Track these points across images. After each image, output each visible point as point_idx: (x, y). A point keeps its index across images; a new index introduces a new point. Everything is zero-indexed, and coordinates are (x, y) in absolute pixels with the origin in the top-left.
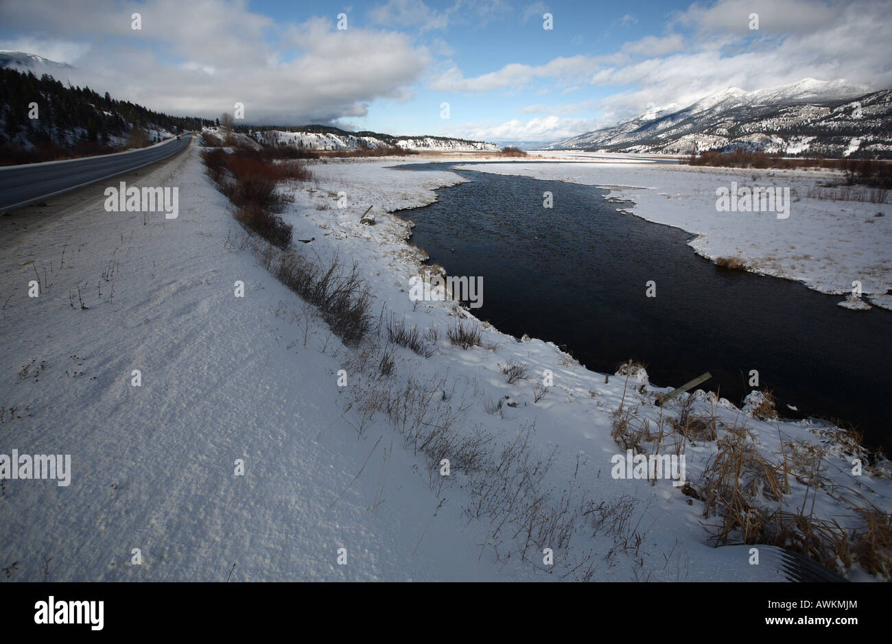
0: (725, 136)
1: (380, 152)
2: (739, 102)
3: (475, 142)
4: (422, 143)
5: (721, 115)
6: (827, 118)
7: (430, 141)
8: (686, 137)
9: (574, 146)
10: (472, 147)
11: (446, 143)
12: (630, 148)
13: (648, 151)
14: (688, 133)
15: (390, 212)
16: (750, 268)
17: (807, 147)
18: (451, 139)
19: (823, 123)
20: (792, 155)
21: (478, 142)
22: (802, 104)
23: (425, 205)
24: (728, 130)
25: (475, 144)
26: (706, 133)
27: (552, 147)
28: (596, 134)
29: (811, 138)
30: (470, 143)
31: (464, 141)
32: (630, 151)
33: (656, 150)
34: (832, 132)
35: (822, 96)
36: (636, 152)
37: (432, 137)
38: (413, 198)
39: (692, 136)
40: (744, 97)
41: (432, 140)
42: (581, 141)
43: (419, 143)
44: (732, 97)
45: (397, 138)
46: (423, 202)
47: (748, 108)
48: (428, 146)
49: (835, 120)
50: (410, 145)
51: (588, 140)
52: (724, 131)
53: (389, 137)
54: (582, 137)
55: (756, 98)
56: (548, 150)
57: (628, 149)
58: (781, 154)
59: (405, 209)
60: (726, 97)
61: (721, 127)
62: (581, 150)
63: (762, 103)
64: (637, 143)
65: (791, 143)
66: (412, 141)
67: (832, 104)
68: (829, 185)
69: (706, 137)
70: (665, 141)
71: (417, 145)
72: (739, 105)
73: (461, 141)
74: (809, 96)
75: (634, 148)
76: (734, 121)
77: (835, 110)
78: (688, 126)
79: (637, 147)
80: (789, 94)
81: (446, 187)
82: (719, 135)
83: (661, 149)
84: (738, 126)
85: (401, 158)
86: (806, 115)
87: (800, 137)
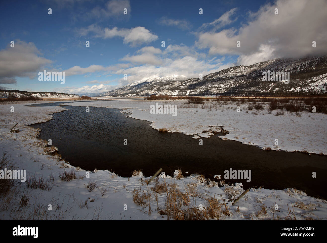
0: (156, 90)
1: (22, 99)
2: (159, 80)
3: (69, 94)
4: (44, 95)
5: (154, 84)
6: (181, 85)
7: (48, 94)
8: (145, 91)
9: (109, 95)
10: (68, 96)
11: (56, 95)
12: (128, 95)
13: (134, 96)
14: (145, 90)
15: (28, 126)
16: (169, 131)
17: (178, 93)
18: (58, 93)
19: (180, 87)
20: (175, 96)
21: (70, 94)
22: (174, 81)
23: (46, 121)
24: (157, 89)
25: (69, 95)
26: (151, 90)
27: (101, 95)
28: (116, 91)
29: (178, 91)
30: (67, 94)
31: (64, 94)
32: (128, 96)
33: (137, 95)
34: (183, 89)
35: (179, 79)
36: (130, 96)
37: (49, 93)
38: (40, 119)
39: (146, 91)
40: (159, 79)
41: (49, 94)
42: (111, 93)
43: (43, 95)
44: (156, 79)
45: (31, 93)
46: (46, 120)
47: (161, 82)
48: (48, 96)
49: (183, 86)
50: (39, 96)
51: (113, 92)
52: (156, 89)
53: (27, 92)
54: (111, 91)
55: (162, 79)
56: (99, 96)
57: (127, 95)
58: (172, 95)
59: (36, 124)
60: (155, 79)
61: (155, 88)
62: (111, 96)
63: (164, 81)
64: (130, 93)
65: (174, 92)
66: (39, 94)
67: (181, 82)
68: (185, 104)
69: (151, 91)
70: (139, 92)
71: (42, 96)
72: (159, 81)
73: (63, 94)
74: (176, 79)
75: (129, 95)
76: (158, 86)
77: (182, 83)
78: (145, 88)
79: (130, 95)
80: (171, 79)
81: (56, 113)
82: (154, 90)
83: (138, 95)
84: (159, 87)
85: (34, 101)
86: (176, 84)
87: (175, 90)
